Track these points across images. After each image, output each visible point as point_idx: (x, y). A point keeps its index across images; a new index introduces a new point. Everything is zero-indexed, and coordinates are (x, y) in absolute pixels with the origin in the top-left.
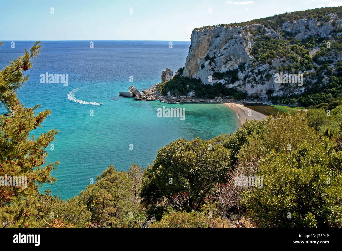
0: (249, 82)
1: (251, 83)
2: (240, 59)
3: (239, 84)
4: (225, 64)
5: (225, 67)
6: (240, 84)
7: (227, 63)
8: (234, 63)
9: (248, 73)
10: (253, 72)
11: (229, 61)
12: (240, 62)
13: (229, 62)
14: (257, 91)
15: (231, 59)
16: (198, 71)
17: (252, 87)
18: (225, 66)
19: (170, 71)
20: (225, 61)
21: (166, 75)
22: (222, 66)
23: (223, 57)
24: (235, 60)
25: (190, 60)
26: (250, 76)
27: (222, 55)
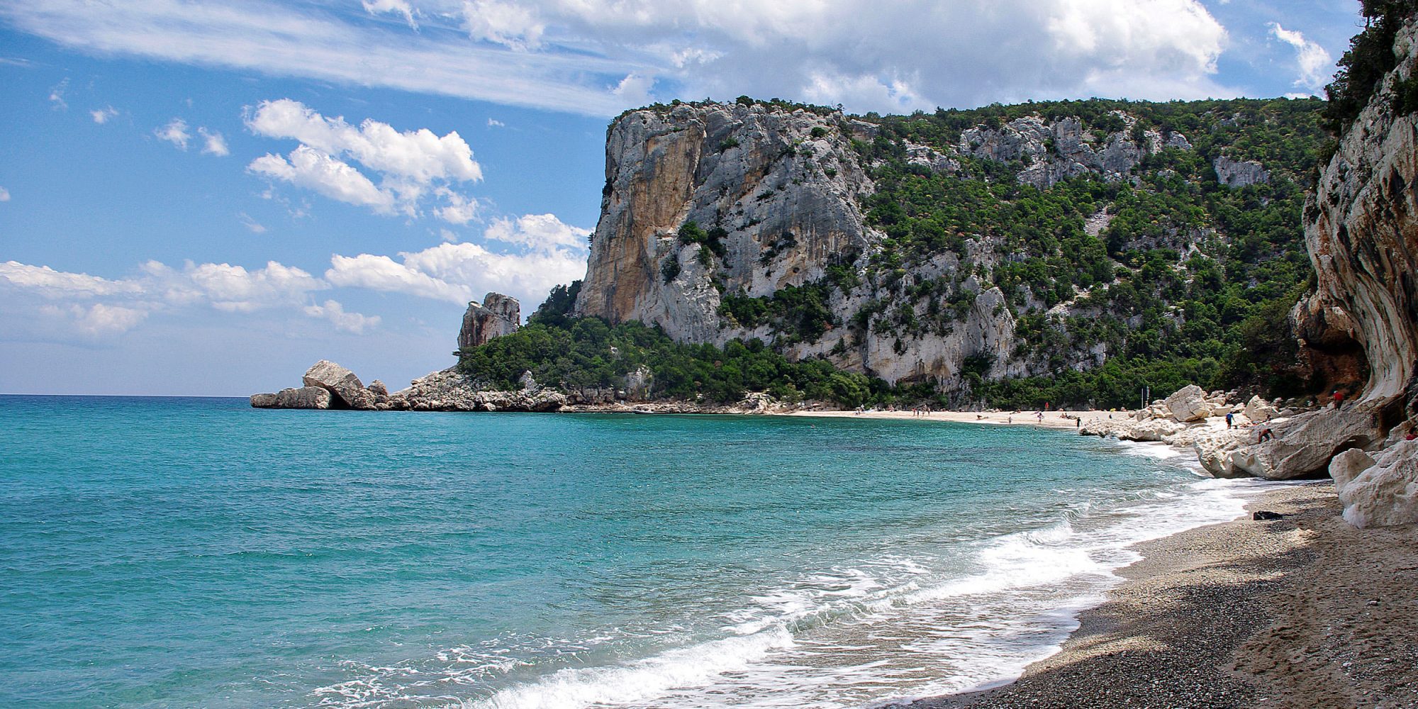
0: (881, 329)
1: (894, 334)
2: (832, 240)
3: (836, 342)
4: (766, 260)
5: (768, 274)
6: (842, 340)
7: (776, 259)
8: (806, 256)
9: (874, 295)
10: (894, 290)
11: (781, 248)
12: (832, 250)
13: (784, 254)
14: (921, 365)
15: (790, 242)
16: (649, 295)
17: (899, 348)
18: (766, 269)
20: (767, 249)
21: (486, 325)
22: (755, 272)
23: (755, 230)
24: (811, 243)
25: (610, 239)
26: (884, 305)
27: (753, 223)
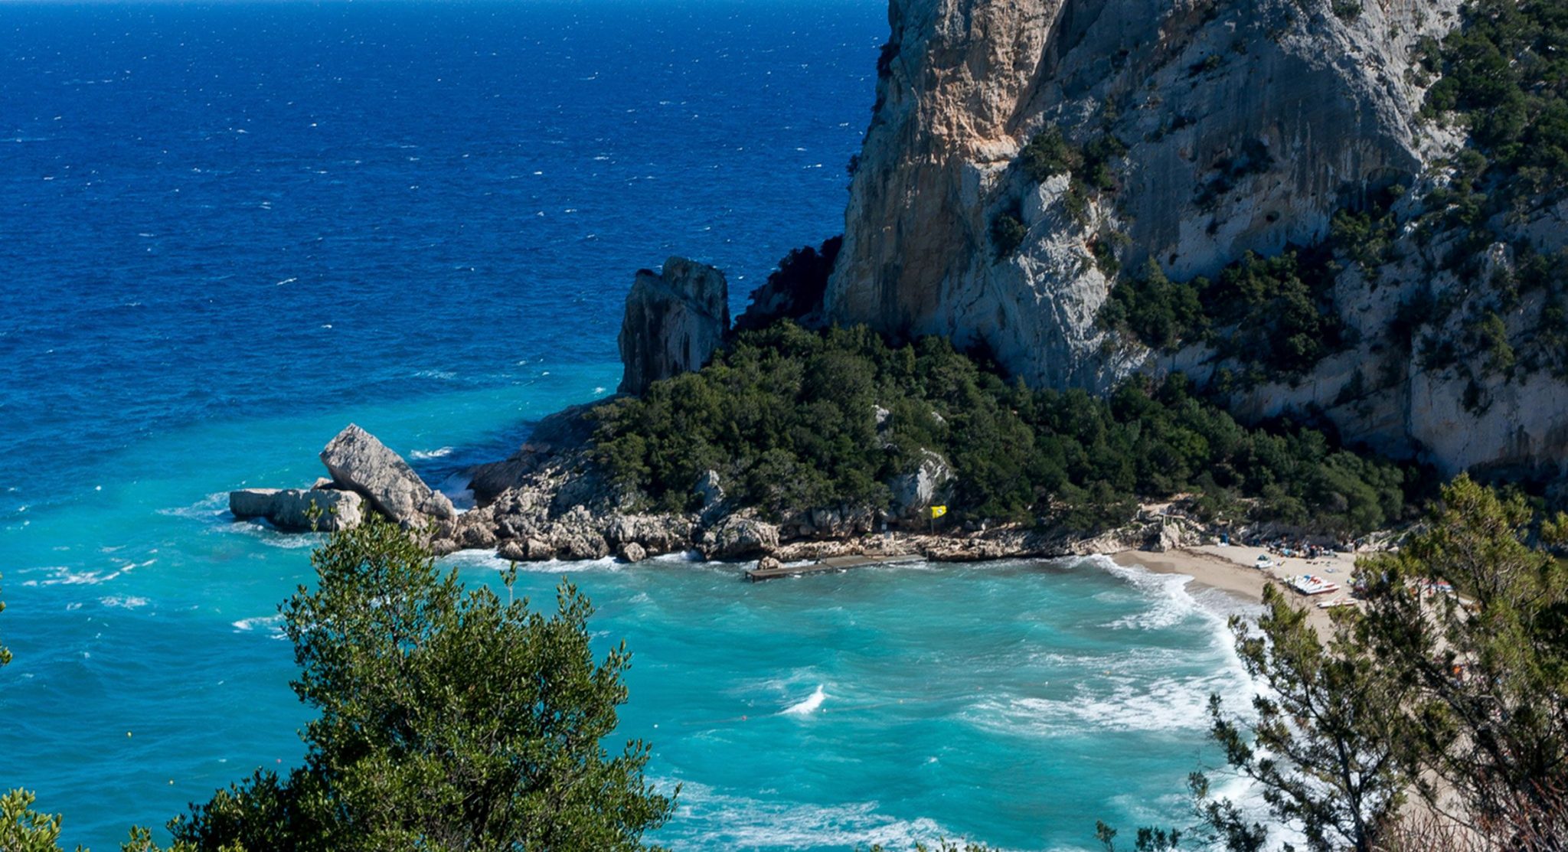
0: (1439, 357)
1: (1465, 372)
2: (1346, 157)
3: (1345, 378)
4: (1206, 200)
5: (1212, 229)
6: (1358, 377)
7: (1228, 197)
8: (1294, 188)
9: (1427, 281)
10: (1469, 275)
11: (1240, 173)
12: (1346, 177)
13: (1244, 186)
14: (1522, 436)
15: (1259, 160)
16: (968, 279)
17: (1473, 400)
18: (1207, 219)
19: (701, 281)
20: (1209, 177)
21: (668, 318)
22: (1184, 225)
23: (1185, 140)
24: (1302, 162)
25: (886, 174)
26: (1448, 304)
27: (1179, 123)
